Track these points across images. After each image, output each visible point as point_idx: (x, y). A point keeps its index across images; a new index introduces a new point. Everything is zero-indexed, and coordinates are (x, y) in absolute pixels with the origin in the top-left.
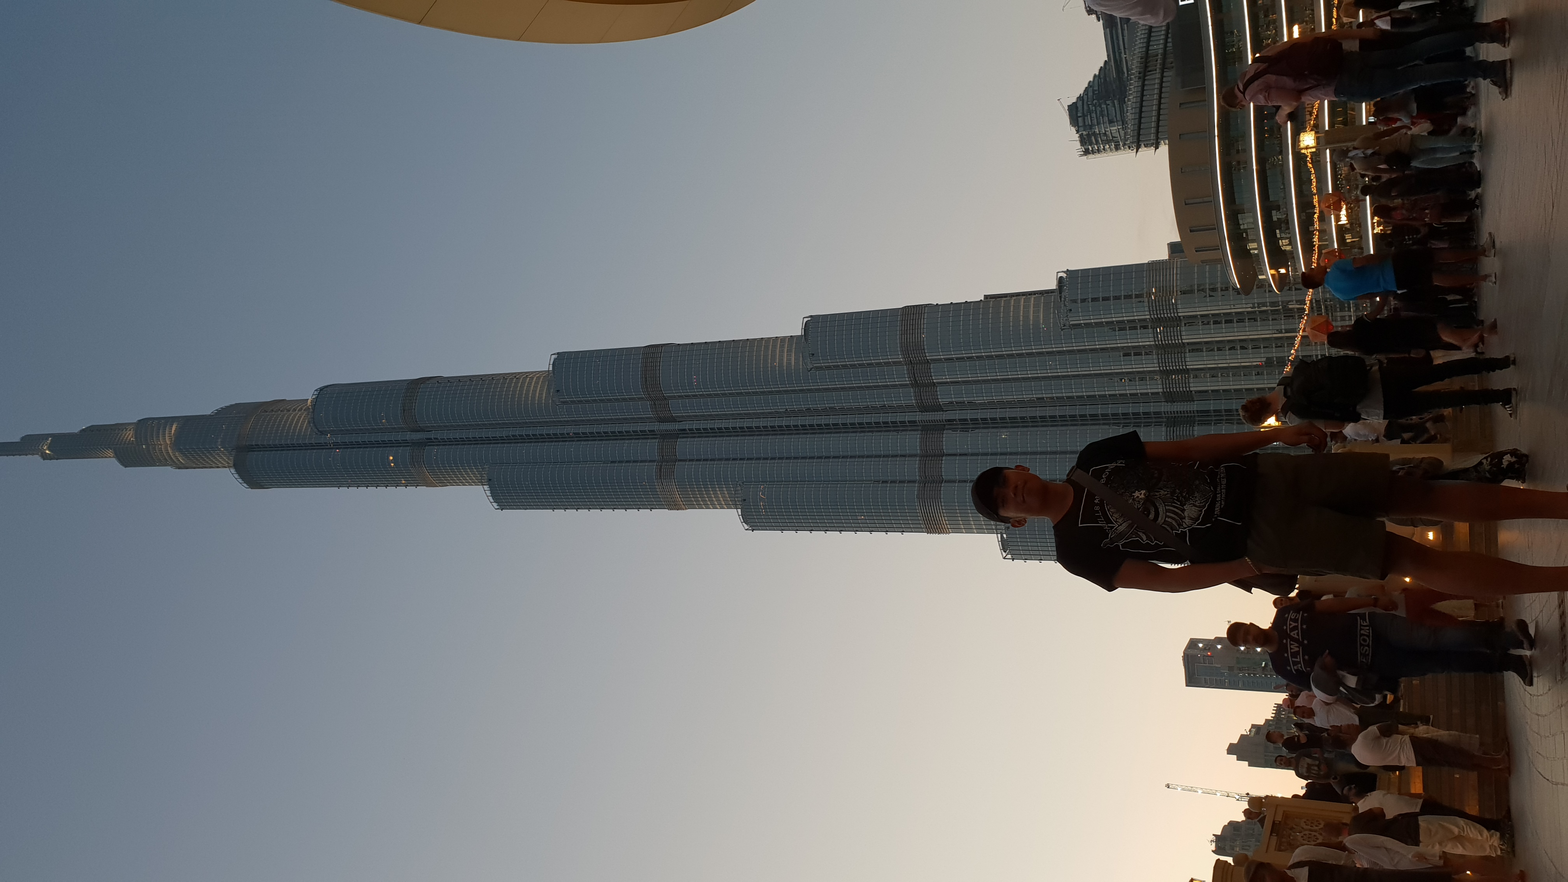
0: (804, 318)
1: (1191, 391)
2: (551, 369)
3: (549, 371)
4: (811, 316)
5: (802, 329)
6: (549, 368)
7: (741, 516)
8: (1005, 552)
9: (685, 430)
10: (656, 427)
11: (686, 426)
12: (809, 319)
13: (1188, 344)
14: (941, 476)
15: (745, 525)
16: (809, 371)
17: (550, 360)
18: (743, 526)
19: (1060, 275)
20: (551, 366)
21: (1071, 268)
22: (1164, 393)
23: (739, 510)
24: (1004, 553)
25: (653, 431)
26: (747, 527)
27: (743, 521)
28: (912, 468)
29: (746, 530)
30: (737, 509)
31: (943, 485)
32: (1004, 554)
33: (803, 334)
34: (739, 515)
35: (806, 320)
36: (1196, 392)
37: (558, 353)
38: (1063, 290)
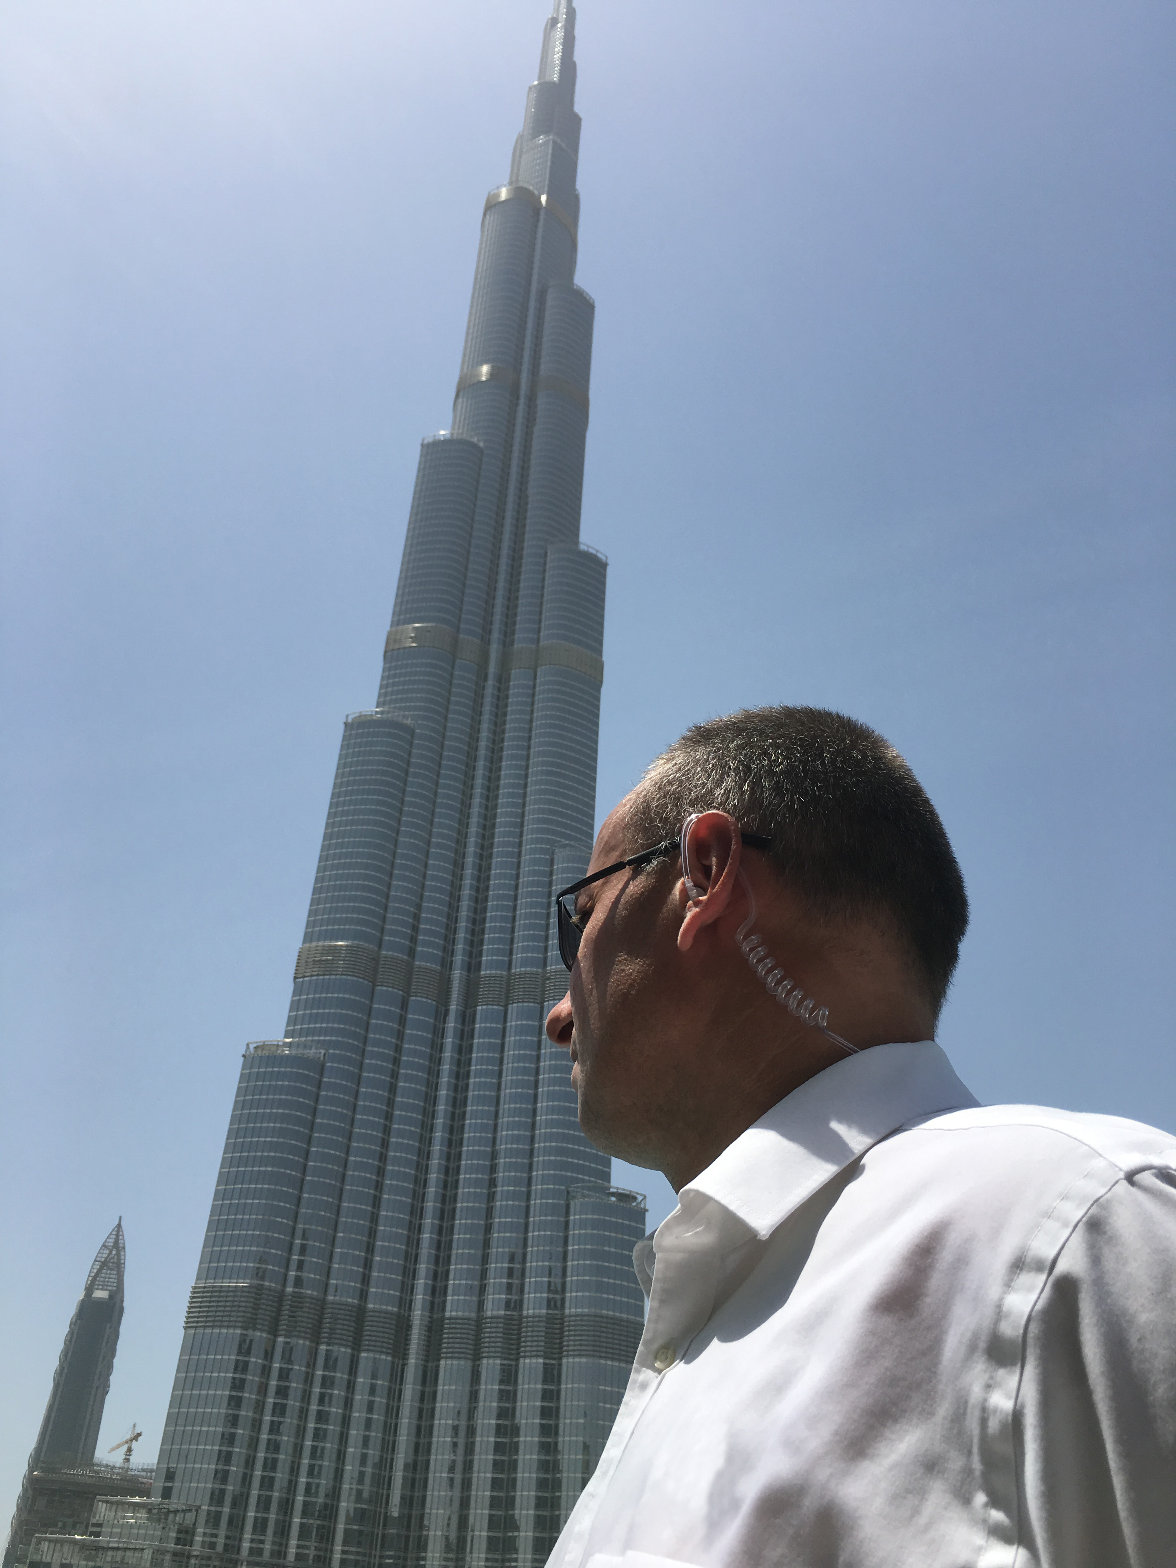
1: (439, 1360)
2: (582, 548)
7: (367, 715)
8: (256, 1048)
13: (517, 1366)
15: (352, 718)
18: (351, 716)
21: (648, 1216)
22: (443, 1318)
23: (376, 716)
24: (255, 1045)
26: (349, 720)
28: (397, 948)
29: (346, 717)
31: (370, 983)
32: (252, 1047)
34: (368, 713)
36: (438, 1366)
37: (607, 565)
38: (613, 1199)
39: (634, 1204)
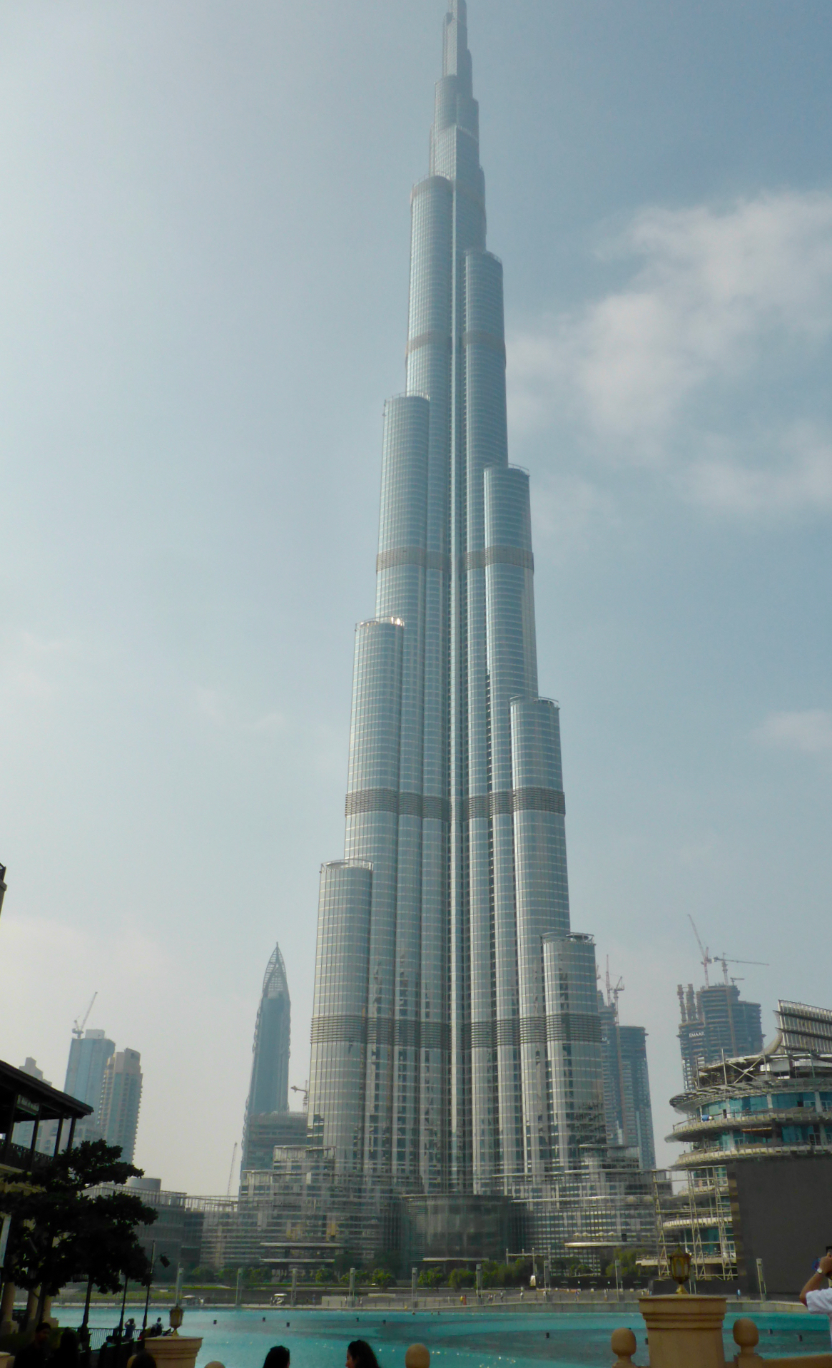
0: (556, 701)
1: (471, 1049)
4: (558, 707)
5: (546, 699)
6: (512, 465)
13: (520, 1049)
14: (402, 813)
17: (523, 469)
19: (590, 937)
20: (515, 467)
21: (596, 948)
22: (470, 1024)
24: (327, 863)
28: (410, 786)
31: (395, 814)
32: (325, 865)
33: (542, 699)
36: (471, 1052)
37: (529, 476)
38: (572, 939)
39: (586, 941)
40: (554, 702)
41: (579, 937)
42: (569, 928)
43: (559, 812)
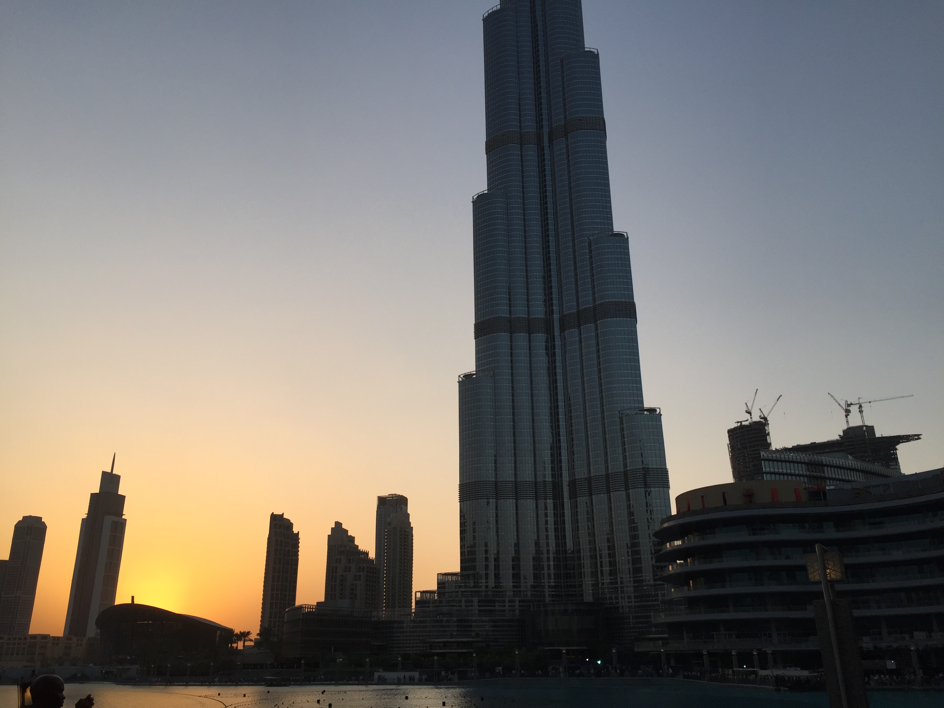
0: (627, 233)
1: (577, 498)
2: (586, 49)
3: (585, 48)
4: (628, 238)
5: (619, 232)
6: (587, 48)
7: (482, 193)
8: (464, 377)
9: (543, 150)
10: (546, 130)
11: (547, 151)
12: (626, 237)
14: (515, 333)
15: (476, 197)
16: (588, 238)
17: (593, 48)
18: (476, 195)
19: (658, 410)
20: (589, 50)
21: (662, 417)
22: (575, 479)
23: (486, 192)
25: (542, 127)
26: (475, 197)
27: (479, 194)
28: (520, 312)
29: (473, 197)
30: (488, 190)
31: (509, 334)
32: (462, 376)
33: (614, 233)
34: (483, 191)
35: (625, 234)
37: (598, 54)
38: (645, 412)
39: (655, 413)
40: (624, 234)
41: (652, 410)
42: (643, 404)
43: (631, 318)
